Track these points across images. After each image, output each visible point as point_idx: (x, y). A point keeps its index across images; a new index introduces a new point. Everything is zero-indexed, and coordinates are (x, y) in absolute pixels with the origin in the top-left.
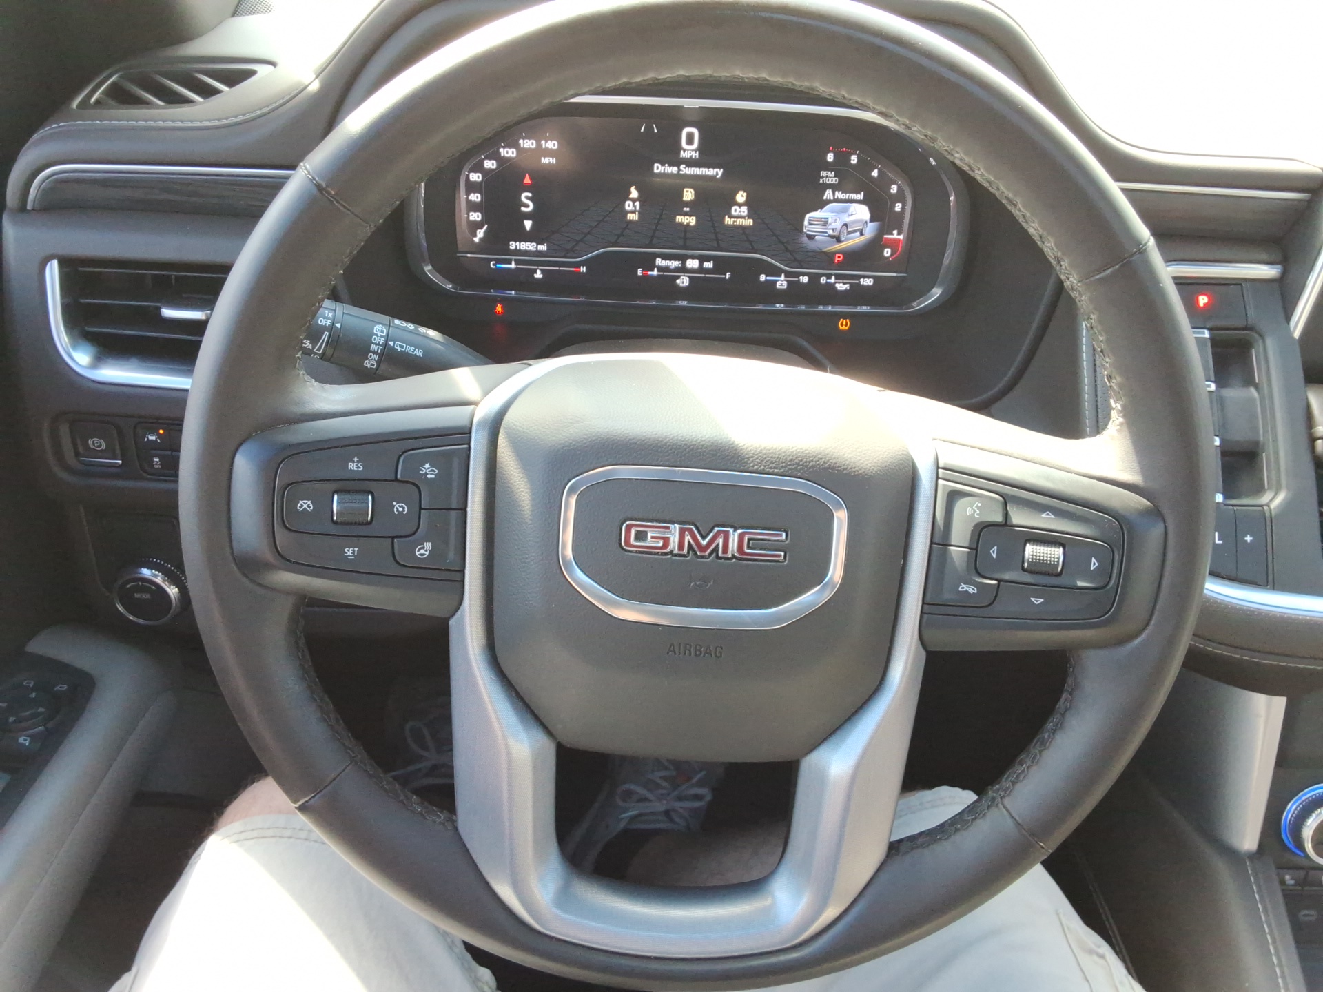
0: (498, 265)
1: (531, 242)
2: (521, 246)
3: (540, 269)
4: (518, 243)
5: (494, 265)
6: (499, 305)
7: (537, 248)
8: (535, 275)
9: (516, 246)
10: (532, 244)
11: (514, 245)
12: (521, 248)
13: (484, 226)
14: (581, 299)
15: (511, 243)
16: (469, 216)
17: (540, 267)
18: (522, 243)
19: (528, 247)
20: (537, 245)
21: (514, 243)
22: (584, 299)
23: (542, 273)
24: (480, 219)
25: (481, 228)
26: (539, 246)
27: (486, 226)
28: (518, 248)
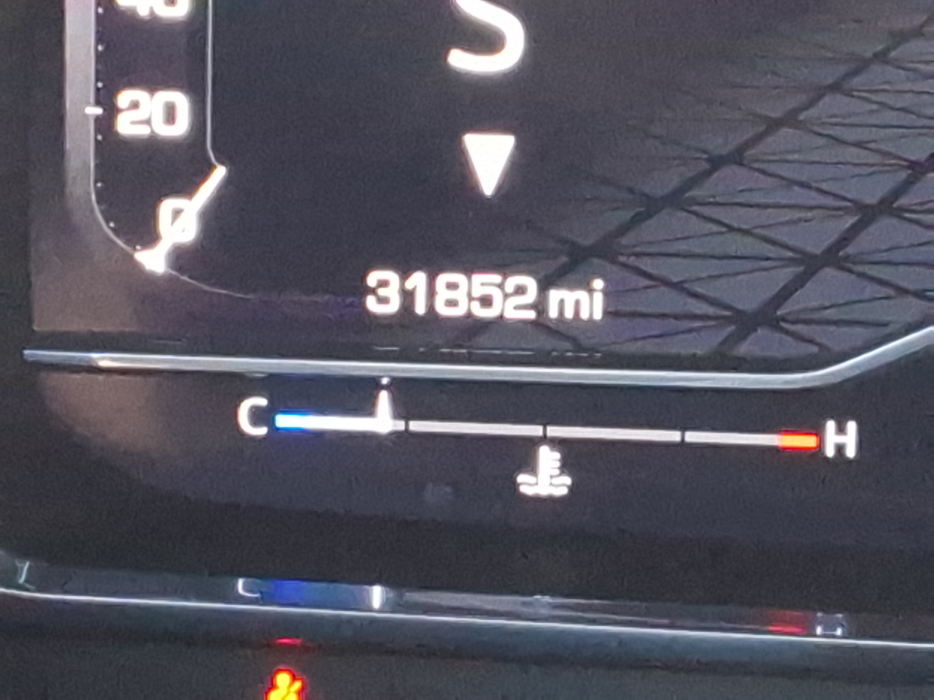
0: (284, 421)
1: (504, 268)
2: (442, 294)
3: (558, 443)
4: (418, 280)
5: (259, 416)
6: (283, 679)
7: (540, 306)
8: (522, 478)
9: (408, 296)
10: (513, 282)
11: (392, 293)
12: (442, 310)
13: (206, 171)
14: (819, 637)
15: (372, 279)
16: (111, 111)
17: (554, 431)
18: (443, 279)
19: (486, 301)
20: (544, 286)
21: (392, 276)
22: (839, 637)
23: (566, 467)
24: (181, 128)
25: (187, 189)
26: (555, 295)
27: (220, 173)
28: (420, 309)
